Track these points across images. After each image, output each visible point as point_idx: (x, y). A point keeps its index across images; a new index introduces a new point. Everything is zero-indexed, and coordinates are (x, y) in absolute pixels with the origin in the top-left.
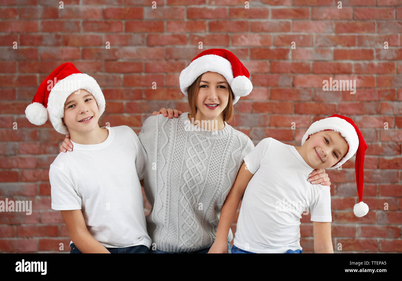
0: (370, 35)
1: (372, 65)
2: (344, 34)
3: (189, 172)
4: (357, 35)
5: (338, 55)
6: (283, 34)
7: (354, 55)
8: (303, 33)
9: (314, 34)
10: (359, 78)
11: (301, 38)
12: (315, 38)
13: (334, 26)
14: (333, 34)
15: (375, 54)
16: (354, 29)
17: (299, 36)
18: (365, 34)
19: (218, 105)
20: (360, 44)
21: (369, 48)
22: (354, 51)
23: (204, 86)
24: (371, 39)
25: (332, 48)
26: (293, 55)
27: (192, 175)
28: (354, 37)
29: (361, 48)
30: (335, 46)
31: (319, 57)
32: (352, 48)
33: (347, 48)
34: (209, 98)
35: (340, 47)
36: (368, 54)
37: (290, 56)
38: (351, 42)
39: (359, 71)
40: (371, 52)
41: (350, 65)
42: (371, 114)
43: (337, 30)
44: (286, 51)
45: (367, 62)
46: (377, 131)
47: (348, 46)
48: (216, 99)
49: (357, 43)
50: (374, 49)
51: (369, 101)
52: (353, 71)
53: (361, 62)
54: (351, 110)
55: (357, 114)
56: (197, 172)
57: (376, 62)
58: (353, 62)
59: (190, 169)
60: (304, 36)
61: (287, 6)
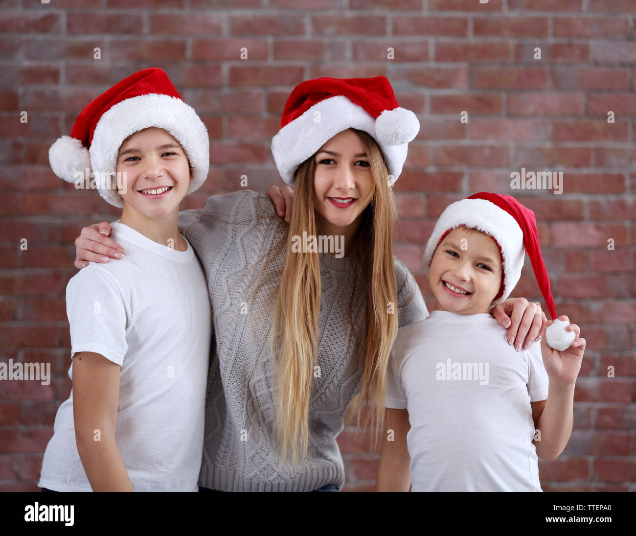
0: (618, 145)
1: (622, 206)
2: (570, 145)
4: (592, 145)
6: (450, 143)
7: (587, 185)
8: (490, 141)
9: (512, 144)
10: (597, 228)
11: (487, 151)
12: (512, 153)
13: (550, 129)
14: (548, 145)
15: (628, 183)
16: (587, 134)
17: (481, 148)
18: (608, 144)
19: (354, 200)
20: (600, 163)
21: (616, 171)
22: (589, 177)
24: (620, 153)
26: (472, 183)
28: (588, 150)
29: (601, 171)
30: (552, 166)
32: (585, 171)
33: (574, 172)
34: (336, 185)
36: (616, 183)
37: (466, 184)
38: (583, 160)
39: (597, 215)
40: (620, 179)
41: (579, 204)
42: (619, 297)
43: (556, 137)
44: (458, 177)
45: (613, 198)
46: (630, 332)
47: (577, 166)
48: (351, 189)
49: (593, 160)
50: (626, 174)
51: (616, 274)
52: (586, 214)
53: (601, 199)
54: (581, 291)
55: (594, 298)
57: (629, 198)
58: (585, 198)
60: (492, 148)
61: (460, 89)
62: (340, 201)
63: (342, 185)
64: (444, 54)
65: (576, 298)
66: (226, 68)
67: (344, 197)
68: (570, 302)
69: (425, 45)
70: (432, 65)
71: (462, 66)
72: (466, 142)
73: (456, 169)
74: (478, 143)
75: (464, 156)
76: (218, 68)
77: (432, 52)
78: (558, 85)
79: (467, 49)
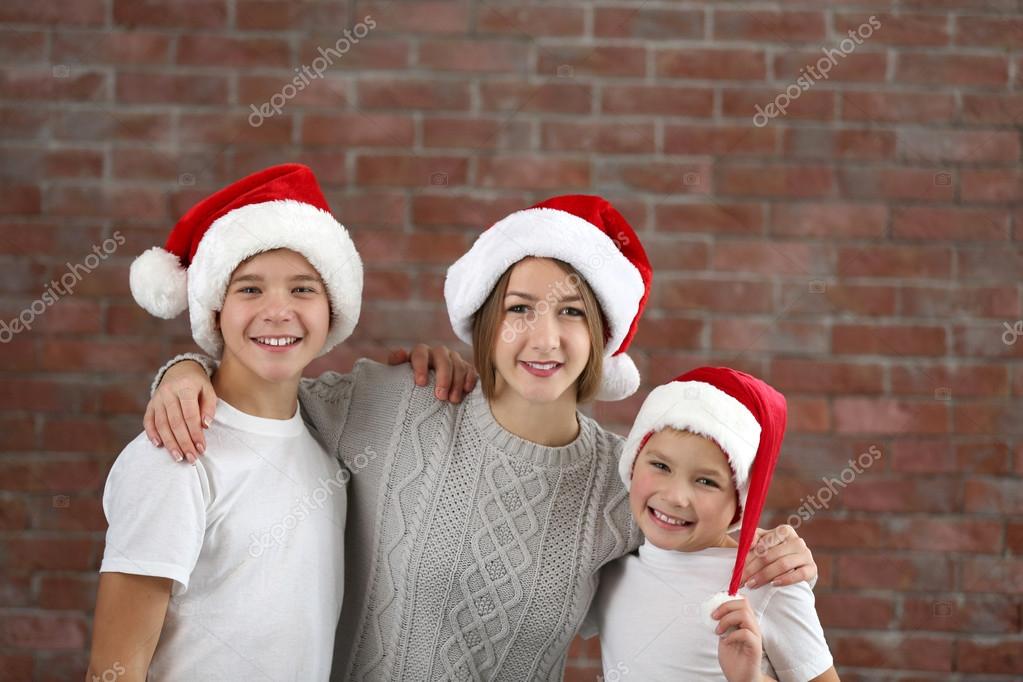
0: (937, 284)
1: (941, 375)
2: (865, 282)
3: (478, 571)
4: (896, 282)
5: (842, 339)
6: (684, 276)
7: (889, 343)
8: (745, 274)
9: (776, 280)
10: (903, 407)
11: (739, 290)
12: (776, 293)
13: (834, 257)
14: (832, 282)
15: (950, 340)
16: (891, 267)
17: (731, 284)
18: (921, 282)
19: (559, 365)
20: (909, 310)
21: (932, 323)
22: (890, 332)
23: (518, 309)
24: (939, 296)
25: (828, 321)
26: (716, 337)
27: (487, 580)
28: (890, 290)
29: (910, 322)
30: (836, 312)
31: (789, 346)
32: (885, 322)
33: (869, 322)
34: (532, 344)
35: (848, 319)
36: (931, 341)
37: (705, 338)
38: (882, 304)
39: (903, 387)
40: (938, 334)
41: (876, 371)
42: (935, 512)
43: (843, 270)
44: (695, 326)
45: (927, 363)
46: (950, 564)
47: (874, 314)
48: (554, 348)
49: (898, 306)
50: (947, 327)
51: (929, 476)
52: (887, 385)
53: (909, 363)
54: (877, 501)
55: (896, 513)
56: (503, 571)
57: (952, 364)
58: (886, 363)
59: (481, 562)
60: (747, 285)
61: (699, 195)
62: (538, 367)
63: (541, 343)
64: (677, 143)
65: (868, 512)
66: (351, 158)
67: (542, 361)
68: (860, 517)
69: (650, 128)
70: (660, 158)
71: (705, 161)
72: (707, 275)
73: (693, 314)
74: (725, 276)
75: (705, 296)
76: (339, 159)
77: (659, 139)
78: (847, 192)
79: (712, 135)
